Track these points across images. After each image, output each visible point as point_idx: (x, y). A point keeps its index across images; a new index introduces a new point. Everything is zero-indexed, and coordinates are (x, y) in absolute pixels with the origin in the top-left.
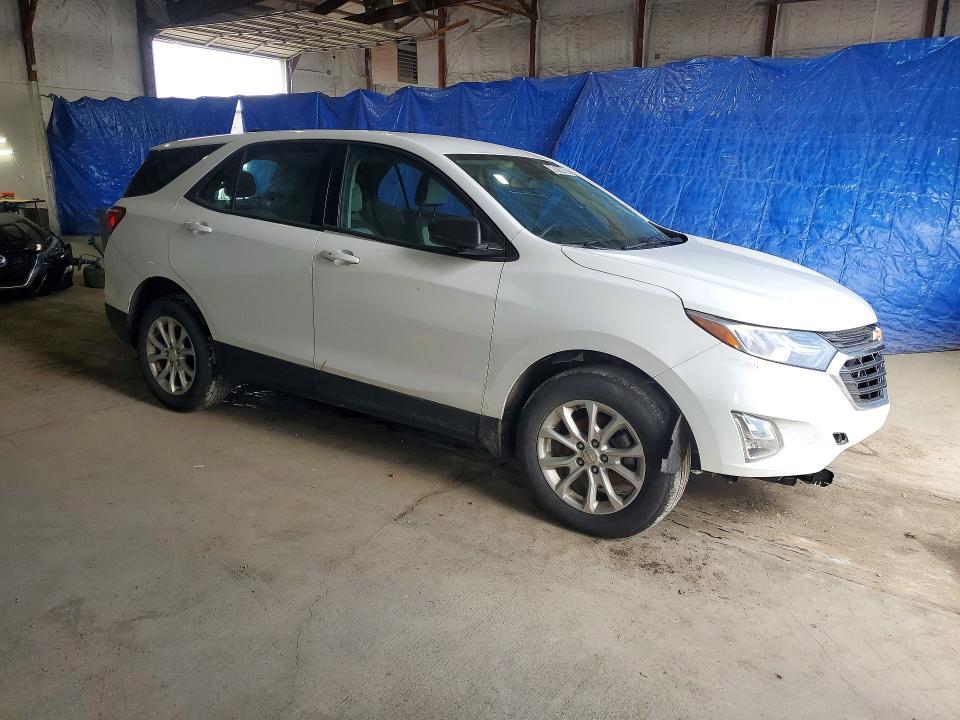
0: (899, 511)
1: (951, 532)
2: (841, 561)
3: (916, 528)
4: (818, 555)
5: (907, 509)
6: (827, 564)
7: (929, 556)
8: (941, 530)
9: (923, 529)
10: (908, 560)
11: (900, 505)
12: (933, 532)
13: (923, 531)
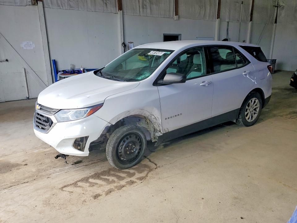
0: (34, 170)
1: (16, 172)
2: (36, 151)
3: (26, 168)
4: (41, 150)
5: (32, 172)
6: (38, 149)
7: (18, 163)
8: (18, 171)
9: (23, 169)
10: (22, 159)
11: (35, 172)
12: (21, 169)
13: (23, 168)
